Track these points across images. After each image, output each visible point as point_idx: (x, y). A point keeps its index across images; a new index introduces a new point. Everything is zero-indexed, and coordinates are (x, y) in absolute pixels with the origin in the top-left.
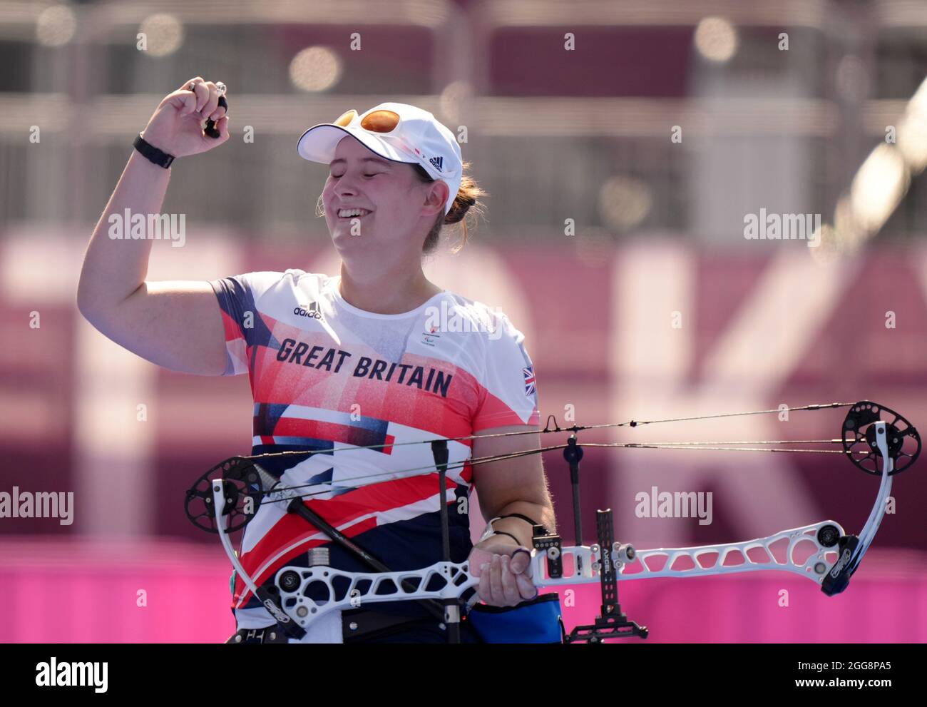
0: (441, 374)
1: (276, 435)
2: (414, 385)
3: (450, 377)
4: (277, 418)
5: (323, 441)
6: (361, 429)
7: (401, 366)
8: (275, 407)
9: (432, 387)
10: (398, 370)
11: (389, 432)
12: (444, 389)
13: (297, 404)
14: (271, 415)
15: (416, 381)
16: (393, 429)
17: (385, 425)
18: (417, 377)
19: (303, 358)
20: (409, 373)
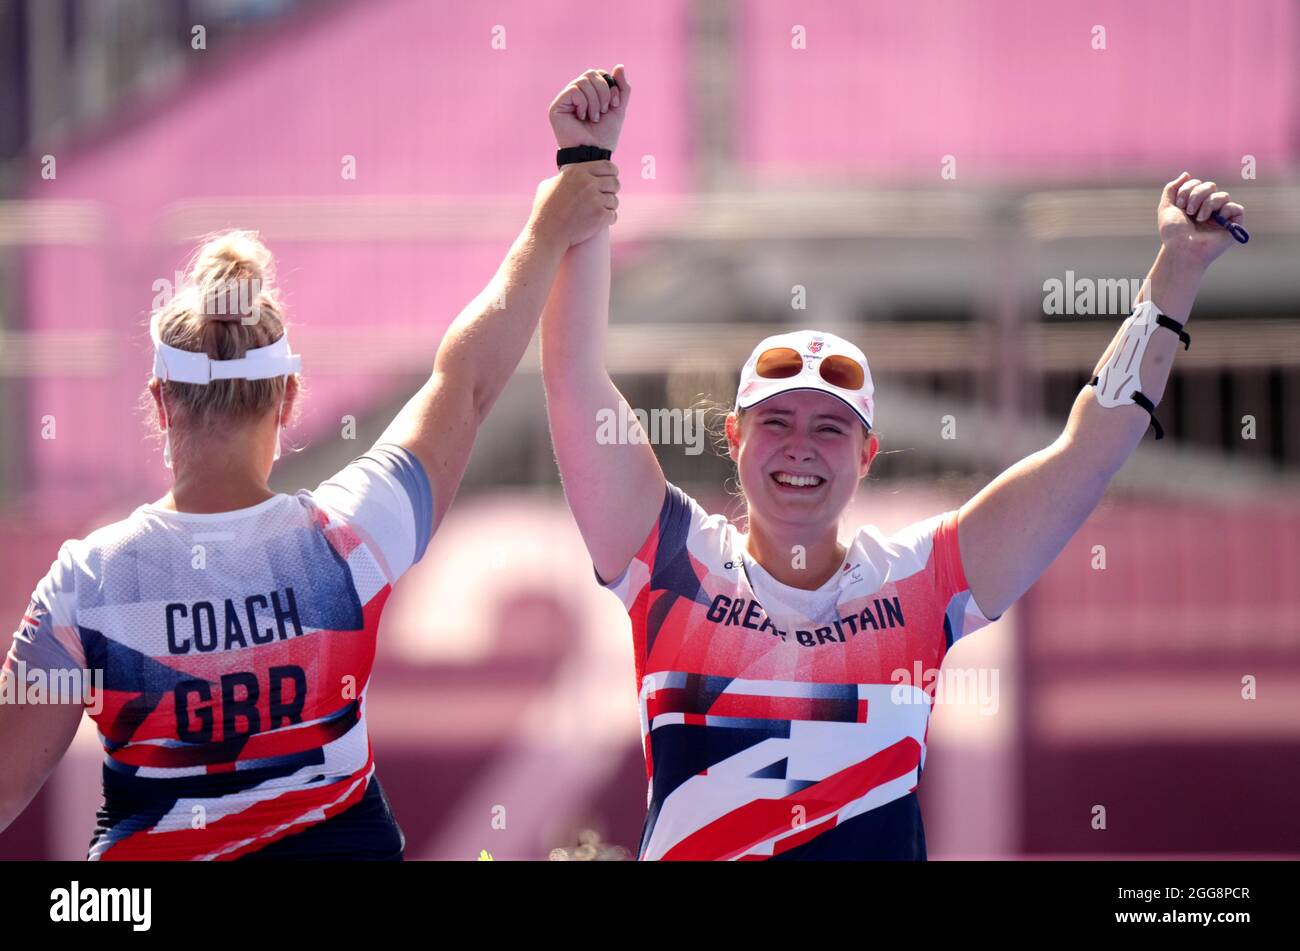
1: (711, 714)
4: (717, 693)
5: (776, 722)
6: (825, 700)
8: (714, 680)
11: (861, 696)
14: (708, 689)
16: (862, 692)
17: (854, 690)
19: (741, 617)
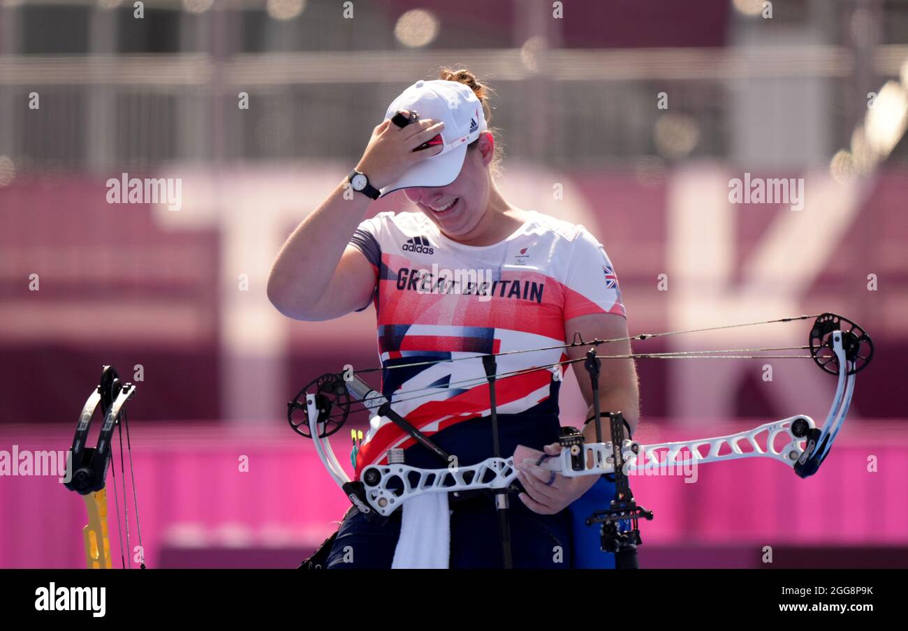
0: (534, 284)
1: (402, 350)
2: (514, 296)
3: (542, 286)
4: (402, 337)
5: (442, 352)
6: (472, 338)
7: (501, 282)
8: (399, 327)
9: (529, 296)
10: (499, 286)
11: (496, 337)
12: (539, 296)
13: (417, 324)
14: (396, 334)
15: (515, 293)
16: (499, 334)
17: (491, 332)
18: (515, 290)
20: (508, 287)
